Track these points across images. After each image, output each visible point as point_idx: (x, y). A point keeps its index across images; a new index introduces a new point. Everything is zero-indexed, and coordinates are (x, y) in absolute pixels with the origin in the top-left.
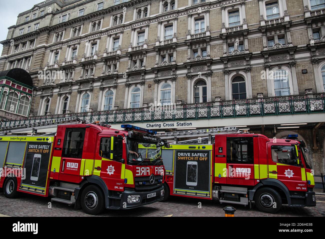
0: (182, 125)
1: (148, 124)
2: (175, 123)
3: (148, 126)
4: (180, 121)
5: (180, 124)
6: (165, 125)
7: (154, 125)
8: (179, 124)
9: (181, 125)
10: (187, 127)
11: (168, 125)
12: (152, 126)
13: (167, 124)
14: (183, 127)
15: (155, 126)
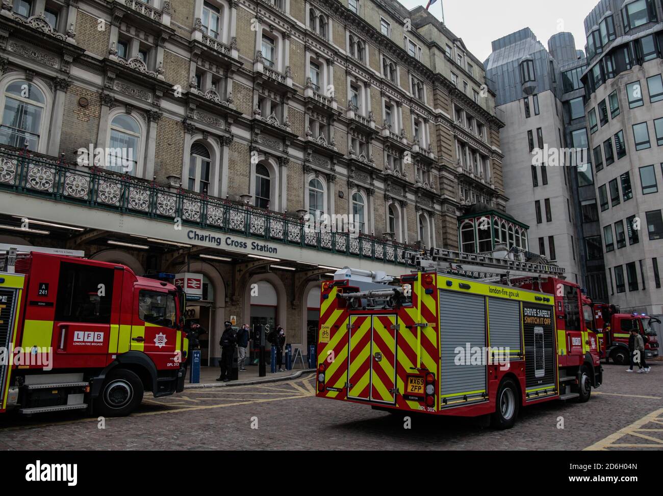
0: (261, 249)
1: (192, 232)
2: (249, 242)
3: (192, 235)
4: (258, 239)
5: (258, 245)
6: (229, 242)
7: (206, 237)
8: (255, 245)
9: (259, 247)
10: (268, 254)
11: (237, 244)
12: (202, 238)
13: (232, 241)
14: (263, 253)
15: (208, 239)
